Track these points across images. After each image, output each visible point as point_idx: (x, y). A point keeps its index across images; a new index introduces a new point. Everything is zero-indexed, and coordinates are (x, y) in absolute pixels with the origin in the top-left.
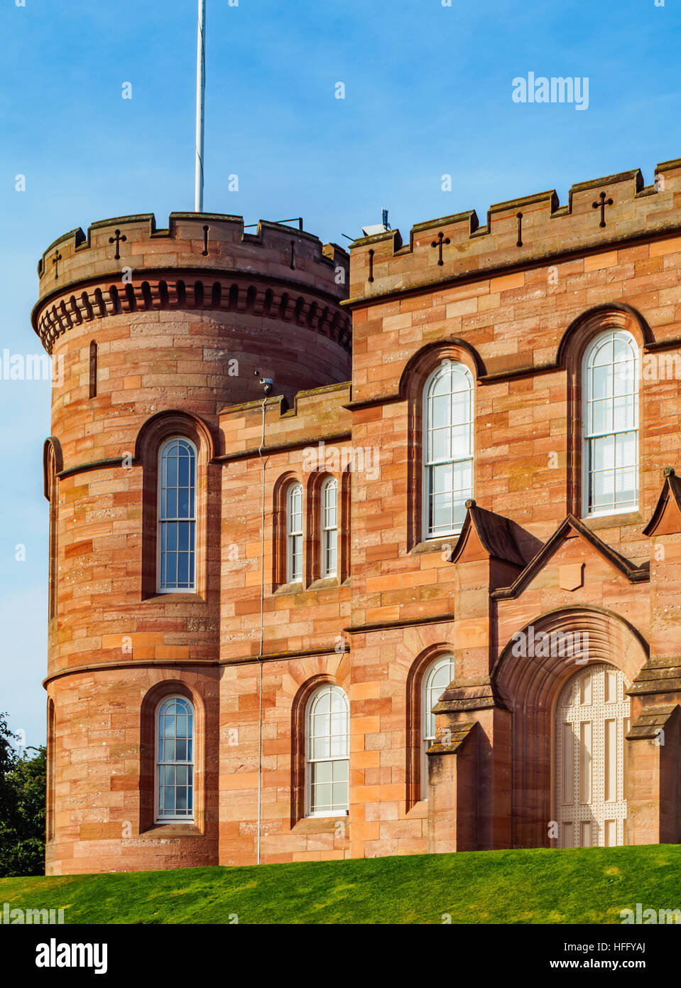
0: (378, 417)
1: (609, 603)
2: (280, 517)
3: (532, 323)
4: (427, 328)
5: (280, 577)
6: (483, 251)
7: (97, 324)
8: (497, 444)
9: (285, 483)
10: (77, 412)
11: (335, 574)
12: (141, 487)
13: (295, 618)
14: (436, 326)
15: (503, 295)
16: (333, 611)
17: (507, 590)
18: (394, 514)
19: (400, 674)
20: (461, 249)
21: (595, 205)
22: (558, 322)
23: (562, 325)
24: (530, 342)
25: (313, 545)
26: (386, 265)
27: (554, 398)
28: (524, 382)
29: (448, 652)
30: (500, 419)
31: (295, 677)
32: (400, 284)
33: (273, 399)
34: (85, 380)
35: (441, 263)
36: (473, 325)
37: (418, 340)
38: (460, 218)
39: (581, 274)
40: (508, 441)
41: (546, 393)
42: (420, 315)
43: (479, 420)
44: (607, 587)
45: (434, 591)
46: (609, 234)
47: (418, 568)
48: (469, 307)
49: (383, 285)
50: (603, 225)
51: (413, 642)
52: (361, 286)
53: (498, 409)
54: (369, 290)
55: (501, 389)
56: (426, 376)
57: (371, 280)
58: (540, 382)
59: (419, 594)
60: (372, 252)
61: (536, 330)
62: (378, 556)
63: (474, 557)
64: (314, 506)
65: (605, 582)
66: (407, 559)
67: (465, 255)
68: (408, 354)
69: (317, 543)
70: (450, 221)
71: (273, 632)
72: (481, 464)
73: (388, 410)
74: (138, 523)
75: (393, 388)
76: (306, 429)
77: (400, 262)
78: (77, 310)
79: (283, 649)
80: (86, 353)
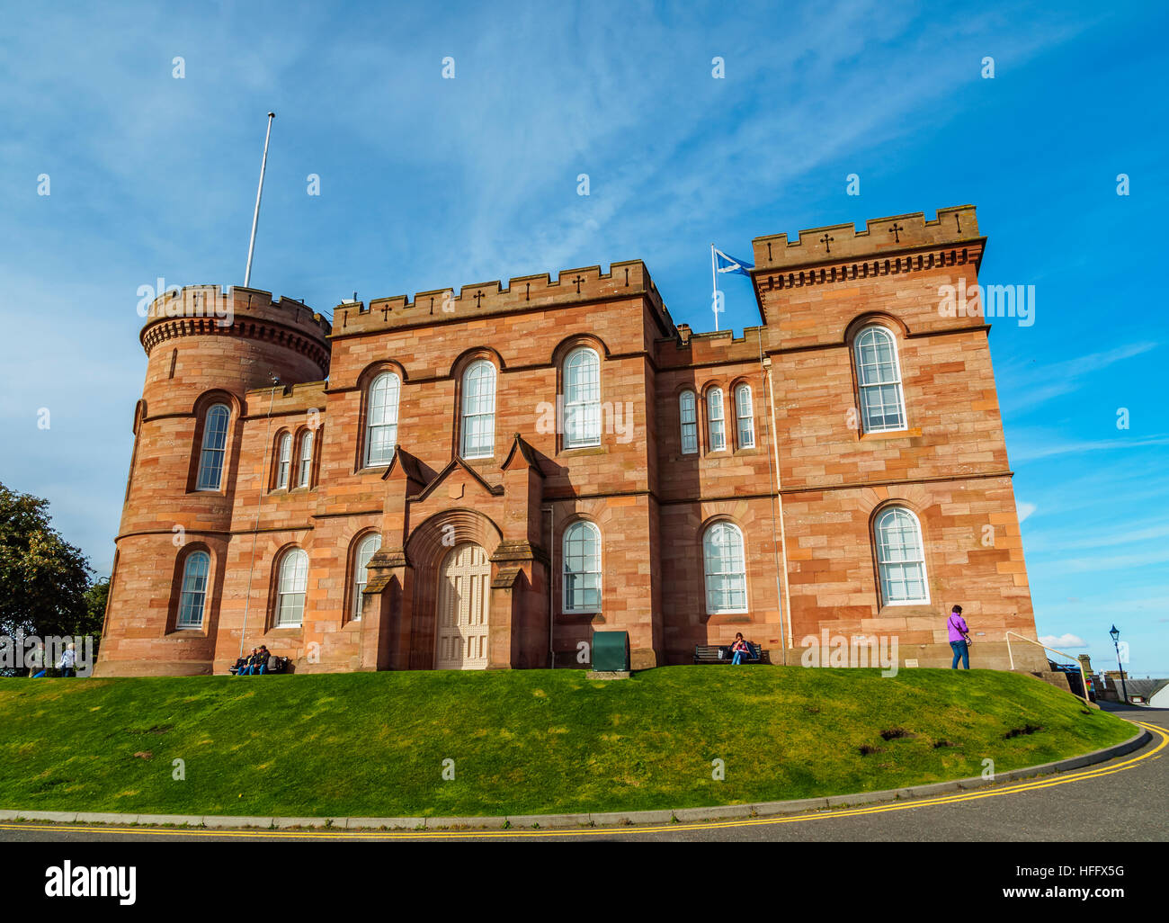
0: (343, 398)
1: (478, 507)
2: (277, 452)
3: (436, 353)
4: (375, 353)
5: (273, 484)
6: (409, 315)
7: (179, 339)
8: (412, 417)
9: (281, 433)
10: (160, 386)
11: (306, 485)
12: (194, 429)
13: (280, 509)
14: (382, 352)
15: (420, 339)
16: (304, 506)
17: (416, 497)
18: (347, 452)
19: (344, 544)
20: (398, 313)
21: (475, 297)
22: (451, 354)
23: (453, 356)
24: (435, 364)
25: (295, 468)
26: (354, 319)
27: (446, 394)
28: (430, 384)
29: (375, 532)
30: (415, 403)
31: (276, 543)
32: (361, 329)
33: (279, 387)
34: (168, 369)
35: (386, 320)
36: (402, 353)
37: (370, 359)
38: (399, 298)
39: (466, 330)
40: (418, 416)
41: (442, 391)
42: (372, 346)
43: (402, 403)
44: (478, 498)
45: (369, 497)
46: (482, 311)
47: (360, 483)
48: (401, 344)
49: (351, 329)
50: (479, 306)
51: (354, 525)
52: (339, 329)
53: (414, 398)
54: (343, 331)
55: (417, 387)
56: (372, 378)
57: (345, 326)
58: (438, 384)
59: (360, 497)
60: (346, 312)
61: (439, 357)
62: (335, 476)
63: (398, 477)
64: (298, 447)
65: (476, 495)
66: (354, 477)
67: (400, 317)
68: (364, 366)
69: (298, 467)
70: (392, 299)
71: (265, 516)
72: (402, 427)
73: (348, 395)
74: (189, 450)
75: (354, 383)
76: (298, 404)
77: (362, 318)
78: (168, 331)
79: (271, 527)
80: (170, 355)
